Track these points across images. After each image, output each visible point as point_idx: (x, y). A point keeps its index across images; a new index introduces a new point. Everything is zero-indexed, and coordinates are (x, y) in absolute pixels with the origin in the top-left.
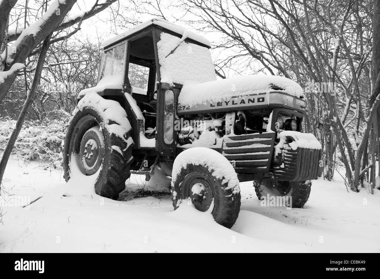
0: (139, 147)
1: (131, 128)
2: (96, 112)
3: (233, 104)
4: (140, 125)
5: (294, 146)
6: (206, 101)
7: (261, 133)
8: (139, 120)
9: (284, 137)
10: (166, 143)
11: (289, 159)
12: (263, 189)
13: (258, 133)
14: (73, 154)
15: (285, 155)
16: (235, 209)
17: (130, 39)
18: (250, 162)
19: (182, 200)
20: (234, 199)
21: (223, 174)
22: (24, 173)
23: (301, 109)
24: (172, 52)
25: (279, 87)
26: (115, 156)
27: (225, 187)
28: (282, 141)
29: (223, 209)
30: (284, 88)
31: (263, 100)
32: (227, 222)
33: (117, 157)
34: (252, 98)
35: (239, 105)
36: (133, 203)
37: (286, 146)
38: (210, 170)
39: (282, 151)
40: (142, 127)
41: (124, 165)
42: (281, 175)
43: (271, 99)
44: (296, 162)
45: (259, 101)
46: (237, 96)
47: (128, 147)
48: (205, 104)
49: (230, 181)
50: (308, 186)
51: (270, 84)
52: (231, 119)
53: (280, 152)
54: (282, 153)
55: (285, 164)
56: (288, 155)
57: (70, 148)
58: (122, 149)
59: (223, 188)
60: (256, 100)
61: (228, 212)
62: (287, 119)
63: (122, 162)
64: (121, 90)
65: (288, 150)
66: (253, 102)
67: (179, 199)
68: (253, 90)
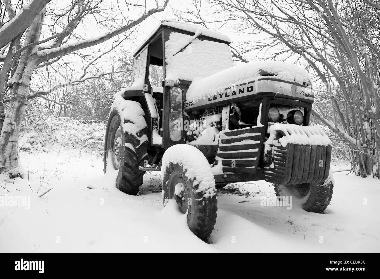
0: (152, 144)
1: (146, 126)
2: (118, 112)
3: (226, 96)
4: (153, 123)
5: (284, 142)
6: (205, 96)
7: (251, 127)
8: (153, 118)
9: (274, 131)
10: (172, 140)
11: (279, 158)
12: (282, 189)
13: (249, 128)
14: (110, 150)
15: (275, 153)
16: (207, 215)
17: (150, 43)
18: (240, 161)
19: (169, 199)
20: (205, 203)
21: (194, 175)
22: (91, 166)
23: (305, 98)
24: (182, 50)
25: (269, 72)
26: (128, 153)
27: (195, 189)
28: (273, 136)
29: (194, 214)
30: (276, 74)
31: (252, 90)
32: (199, 228)
33: (130, 154)
34: (242, 88)
35: (231, 97)
36: (143, 198)
37: (275, 142)
38: (184, 169)
39: (271, 148)
40: (156, 124)
41: (137, 161)
42: (271, 176)
43: (259, 87)
44: (285, 162)
45: (248, 91)
46: (229, 88)
47: (140, 144)
48: (204, 98)
49: (202, 183)
50: (328, 188)
51: (259, 70)
52: (227, 113)
53: (269, 150)
54: (271, 151)
55: (275, 163)
56: (278, 153)
57: (108, 145)
58: (134, 147)
59: (194, 190)
60: (246, 90)
61: (199, 218)
62: (291, 110)
63: (135, 159)
64: (142, 91)
65: (278, 147)
66: (243, 92)
67: (166, 198)
68: (243, 78)
